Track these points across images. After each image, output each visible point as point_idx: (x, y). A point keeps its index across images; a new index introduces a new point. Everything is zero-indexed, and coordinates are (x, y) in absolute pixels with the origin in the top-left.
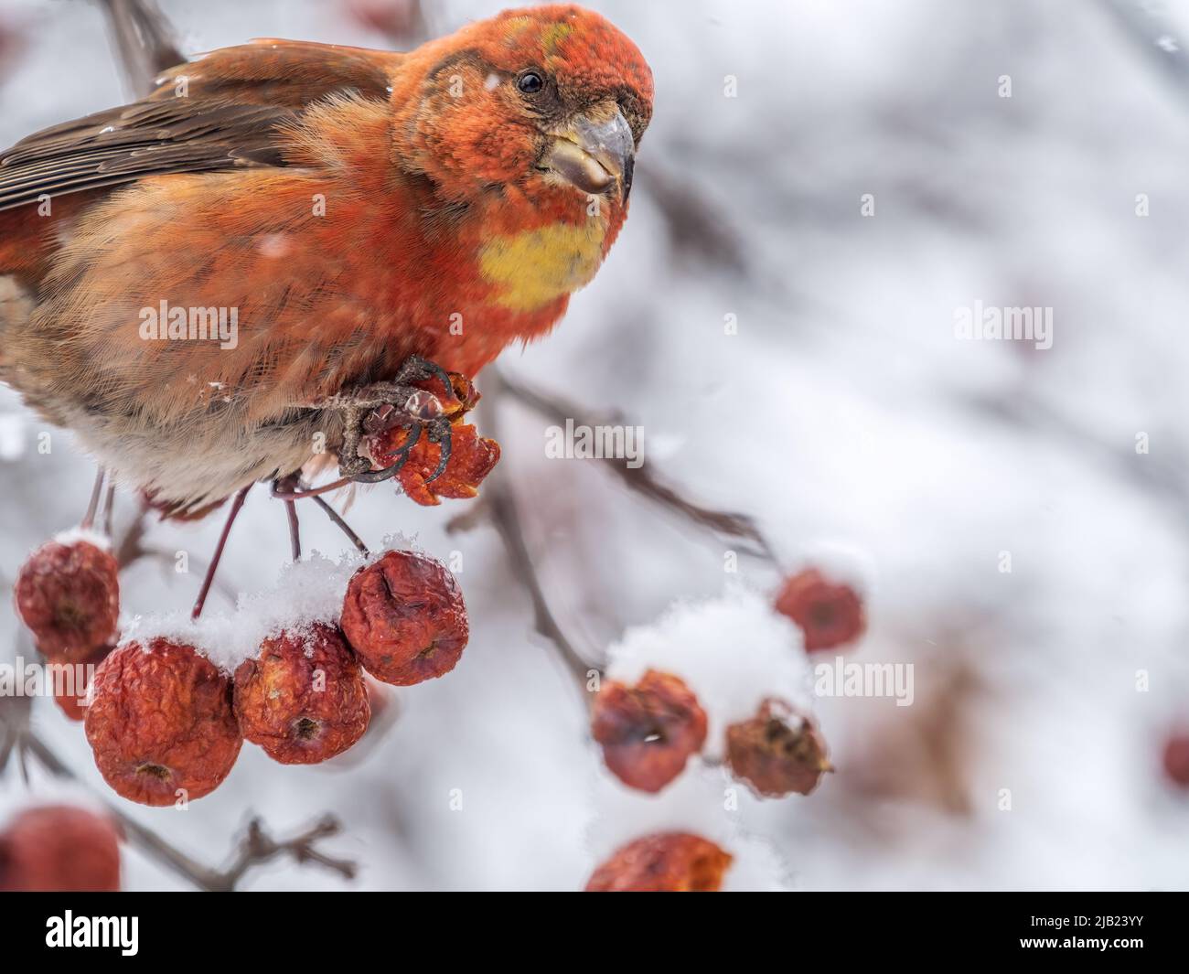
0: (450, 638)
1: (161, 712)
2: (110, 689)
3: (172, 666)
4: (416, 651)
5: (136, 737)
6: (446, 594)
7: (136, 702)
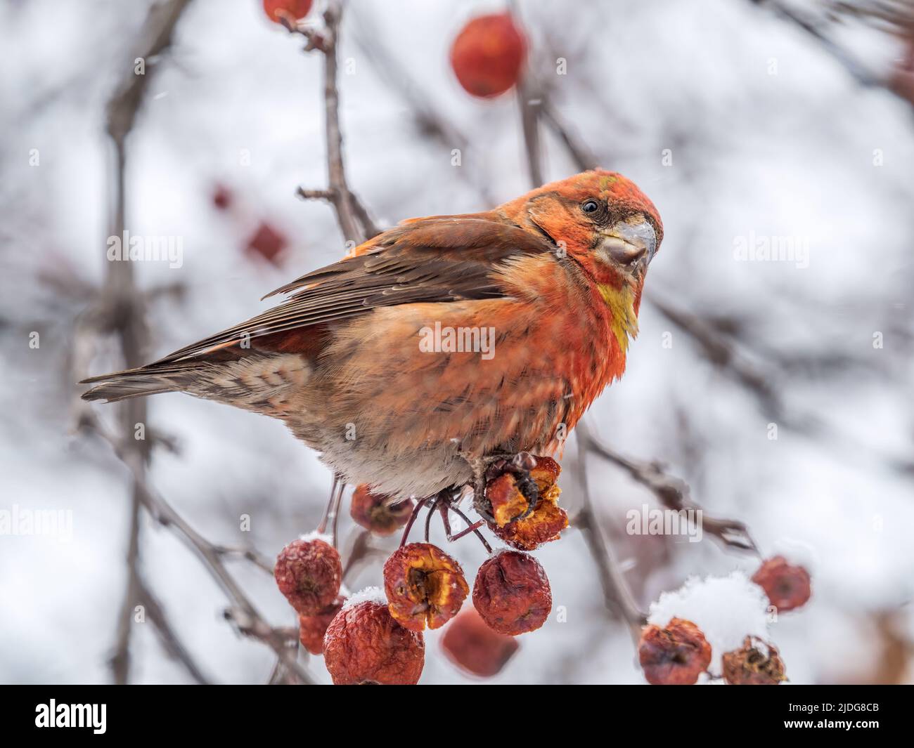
0: (540, 608)
1: (371, 647)
2: (339, 636)
3: (377, 618)
4: (518, 616)
5: (357, 663)
6: (538, 580)
7: (356, 642)
